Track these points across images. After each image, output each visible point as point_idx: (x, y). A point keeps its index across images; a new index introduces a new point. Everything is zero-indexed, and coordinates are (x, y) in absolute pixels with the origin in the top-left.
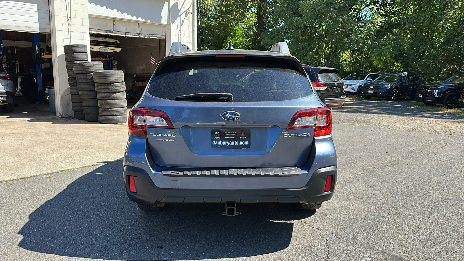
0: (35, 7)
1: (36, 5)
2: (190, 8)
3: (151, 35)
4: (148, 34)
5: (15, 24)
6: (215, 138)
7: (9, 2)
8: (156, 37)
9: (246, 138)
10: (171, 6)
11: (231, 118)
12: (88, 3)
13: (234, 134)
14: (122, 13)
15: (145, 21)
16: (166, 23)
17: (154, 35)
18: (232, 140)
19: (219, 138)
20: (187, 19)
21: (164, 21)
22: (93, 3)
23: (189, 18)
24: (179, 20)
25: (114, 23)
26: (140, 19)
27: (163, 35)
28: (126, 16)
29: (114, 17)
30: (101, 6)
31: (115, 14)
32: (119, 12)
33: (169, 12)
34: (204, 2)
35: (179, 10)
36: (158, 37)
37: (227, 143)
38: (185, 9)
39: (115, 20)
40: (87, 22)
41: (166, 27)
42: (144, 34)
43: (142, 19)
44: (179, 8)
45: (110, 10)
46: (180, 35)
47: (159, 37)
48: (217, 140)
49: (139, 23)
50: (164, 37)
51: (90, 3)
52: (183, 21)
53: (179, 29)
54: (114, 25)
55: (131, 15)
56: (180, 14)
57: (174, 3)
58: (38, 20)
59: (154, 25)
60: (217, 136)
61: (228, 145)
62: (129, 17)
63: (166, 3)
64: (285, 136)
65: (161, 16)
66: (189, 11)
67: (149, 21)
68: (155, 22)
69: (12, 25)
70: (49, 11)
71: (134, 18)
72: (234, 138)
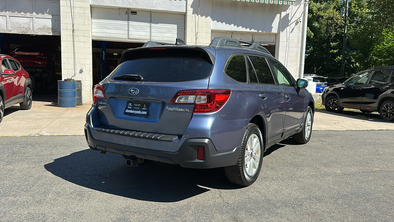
0: (175, 26)
1: (176, 25)
2: (300, 17)
3: (262, 43)
4: (259, 42)
5: (162, 39)
6: (129, 107)
7: (159, 24)
8: (267, 44)
9: (146, 109)
10: (282, 17)
11: (133, 93)
12: (212, 21)
13: (139, 105)
14: (238, 27)
15: (257, 31)
16: (276, 32)
17: (265, 43)
18: (138, 110)
19: (131, 108)
20: (297, 27)
21: (275, 30)
22: (215, 20)
23: (299, 26)
24: (288, 29)
25: (232, 35)
26: (253, 30)
27: (273, 42)
28: (241, 29)
29: (231, 30)
30: (221, 23)
31: (232, 28)
32: (236, 26)
33: (279, 22)
34: (362, 12)
35: (290, 20)
36: (268, 44)
37: (134, 112)
38: (296, 19)
39: (233, 33)
40: (210, 35)
41: (277, 36)
42: (256, 42)
43: (255, 30)
44: (290, 18)
45: (229, 25)
46: (288, 41)
47: (270, 44)
48: (129, 109)
49: (253, 34)
50: (275, 44)
51: (213, 21)
52: (293, 29)
53: (288, 36)
54: (232, 36)
55: (245, 28)
56: (289, 24)
57: (286, 14)
58: (177, 36)
59: (265, 34)
60: (130, 106)
61: (135, 113)
62: (244, 30)
63: (278, 15)
64: (168, 110)
65: (272, 26)
66: (300, 20)
67: (260, 31)
68: (266, 32)
69: (160, 40)
70: (185, 29)
71: (248, 30)
72: (139, 108)
